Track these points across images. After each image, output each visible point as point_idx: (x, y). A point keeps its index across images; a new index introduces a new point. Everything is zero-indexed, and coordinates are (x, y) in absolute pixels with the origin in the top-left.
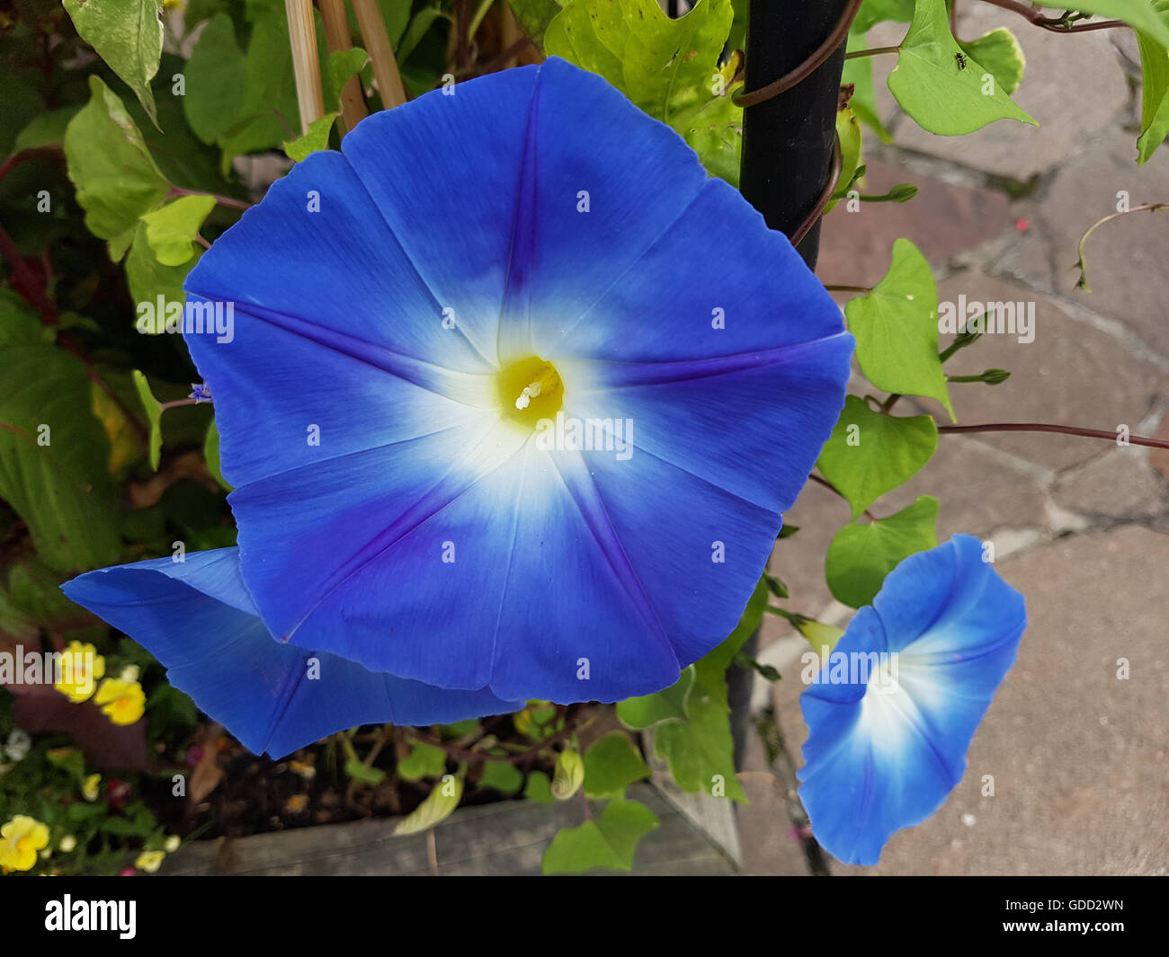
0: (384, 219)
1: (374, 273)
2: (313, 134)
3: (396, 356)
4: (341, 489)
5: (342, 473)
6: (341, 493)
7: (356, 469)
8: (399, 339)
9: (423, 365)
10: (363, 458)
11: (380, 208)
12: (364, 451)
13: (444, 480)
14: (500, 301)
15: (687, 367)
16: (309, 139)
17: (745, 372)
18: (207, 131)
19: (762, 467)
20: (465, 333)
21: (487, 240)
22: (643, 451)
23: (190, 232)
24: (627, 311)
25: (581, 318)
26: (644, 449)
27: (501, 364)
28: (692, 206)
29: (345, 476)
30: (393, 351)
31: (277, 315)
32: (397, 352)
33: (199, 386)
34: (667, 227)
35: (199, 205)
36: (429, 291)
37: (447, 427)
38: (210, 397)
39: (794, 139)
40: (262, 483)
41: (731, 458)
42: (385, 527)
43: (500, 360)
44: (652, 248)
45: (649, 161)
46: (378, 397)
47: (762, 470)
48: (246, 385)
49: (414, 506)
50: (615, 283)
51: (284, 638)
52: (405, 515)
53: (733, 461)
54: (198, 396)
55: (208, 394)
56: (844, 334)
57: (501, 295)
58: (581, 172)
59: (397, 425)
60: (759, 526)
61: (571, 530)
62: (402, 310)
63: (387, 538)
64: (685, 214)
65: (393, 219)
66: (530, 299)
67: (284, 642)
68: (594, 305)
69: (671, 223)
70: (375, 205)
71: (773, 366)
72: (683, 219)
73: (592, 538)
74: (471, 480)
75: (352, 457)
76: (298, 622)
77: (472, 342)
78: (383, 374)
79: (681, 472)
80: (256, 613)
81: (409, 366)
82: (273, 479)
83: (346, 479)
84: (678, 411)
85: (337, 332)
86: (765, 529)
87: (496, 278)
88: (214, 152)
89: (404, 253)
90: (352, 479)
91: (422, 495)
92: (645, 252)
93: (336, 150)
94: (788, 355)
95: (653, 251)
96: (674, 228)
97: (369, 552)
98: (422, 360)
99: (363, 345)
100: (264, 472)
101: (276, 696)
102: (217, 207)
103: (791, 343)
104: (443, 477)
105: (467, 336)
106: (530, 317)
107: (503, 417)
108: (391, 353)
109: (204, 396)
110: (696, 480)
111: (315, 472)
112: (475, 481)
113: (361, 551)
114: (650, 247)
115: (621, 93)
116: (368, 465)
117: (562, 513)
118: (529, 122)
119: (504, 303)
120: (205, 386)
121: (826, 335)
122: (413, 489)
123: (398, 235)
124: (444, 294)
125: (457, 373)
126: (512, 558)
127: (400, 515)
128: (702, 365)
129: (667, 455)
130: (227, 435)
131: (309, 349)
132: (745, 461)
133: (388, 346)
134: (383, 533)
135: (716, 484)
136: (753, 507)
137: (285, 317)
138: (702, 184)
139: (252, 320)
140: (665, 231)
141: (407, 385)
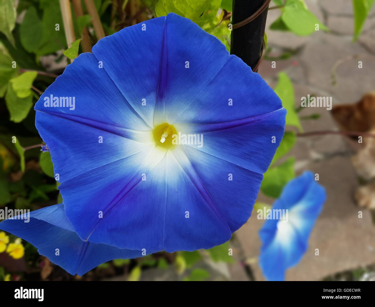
0: (110, 77)
1: (107, 97)
2: (73, 47)
3: (117, 128)
4: (100, 179)
5: (100, 173)
6: (100, 180)
7: (105, 171)
8: (118, 121)
9: (127, 130)
10: (108, 166)
11: (108, 73)
12: (107, 164)
13: (138, 172)
14: (155, 104)
15: (227, 124)
16: (72, 49)
17: (248, 125)
18: (29, 48)
19: (255, 158)
20: (142, 117)
21: (149, 83)
22: (211, 155)
23: (29, 85)
24: (202, 105)
25: (186, 109)
26: (212, 155)
27: (154, 127)
28: (225, 65)
29: (101, 174)
30: (116, 126)
31: (71, 116)
32: (118, 126)
33: (44, 146)
34: (216, 74)
35: (31, 75)
36: (128, 103)
37: (137, 152)
38: (48, 150)
39: (251, 40)
40: (71, 180)
41: (244, 155)
42: (119, 192)
43: (153, 125)
44: (211, 82)
45: (209, 49)
46: (112, 143)
47: (255, 159)
48: (61, 143)
49: (128, 183)
50: (197, 95)
51: (86, 239)
52: (126, 187)
53: (245, 156)
54: (44, 150)
55: (48, 149)
56: (282, 108)
57: (155, 102)
58: (184, 55)
59: (119, 153)
60: (255, 179)
61: (187, 186)
62: (119, 111)
63: (120, 196)
64: (222, 69)
65: (113, 77)
66: (166, 103)
67: (86, 241)
68: (190, 104)
69: (218, 72)
70: (106, 72)
71: (259, 122)
72: (221, 71)
73: (196, 188)
74: (148, 171)
75: (104, 167)
76: (91, 233)
77: (144, 120)
78: (113, 135)
79: (226, 162)
80: (74, 231)
81: (122, 131)
82: (75, 178)
83: (102, 175)
84: (223, 140)
85: (95, 121)
86: (257, 180)
87: (153, 96)
88: (33, 56)
89: (118, 89)
90: (104, 175)
91: (131, 179)
92: (209, 83)
93: (90, 52)
94: (263, 118)
95: (211, 83)
96: (219, 73)
97: (114, 203)
98: (127, 128)
99: (105, 125)
100: (71, 176)
101: (79, 254)
102: (39, 76)
103: (264, 113)
104: (138, 170)
105: (143, 118)
106: (166, 110)
107: (156, 146)
108: (115, 127)
109: (46, 150)
110: (232, 164)
111: (90, 174)
112: (150, 171)
113: (111, 203)
114: (210, 81)
115: (197, 25)
116: (110, 169)
117: (183, 180)
118: (164, 38)
119: (156, 105)
120: (46, 146)
121: (277, 109)
122: (127, 176)
123: (116, 83)
124: (134, 103)
125: (139, 132)
126: (167, 199)
127: (124, 187)
128: (232, 123)
129: (220, 156)
130: (56, 164)
131: (85, 128)
132: (249, 156)
133: (114, 124)
134: (119, 194)
135: (239, 165)
136: (253, 173)
137: (75, 117)
138: (228, 57)
139: (62, 119)
140: (216, 75)
141: (122, 138)
